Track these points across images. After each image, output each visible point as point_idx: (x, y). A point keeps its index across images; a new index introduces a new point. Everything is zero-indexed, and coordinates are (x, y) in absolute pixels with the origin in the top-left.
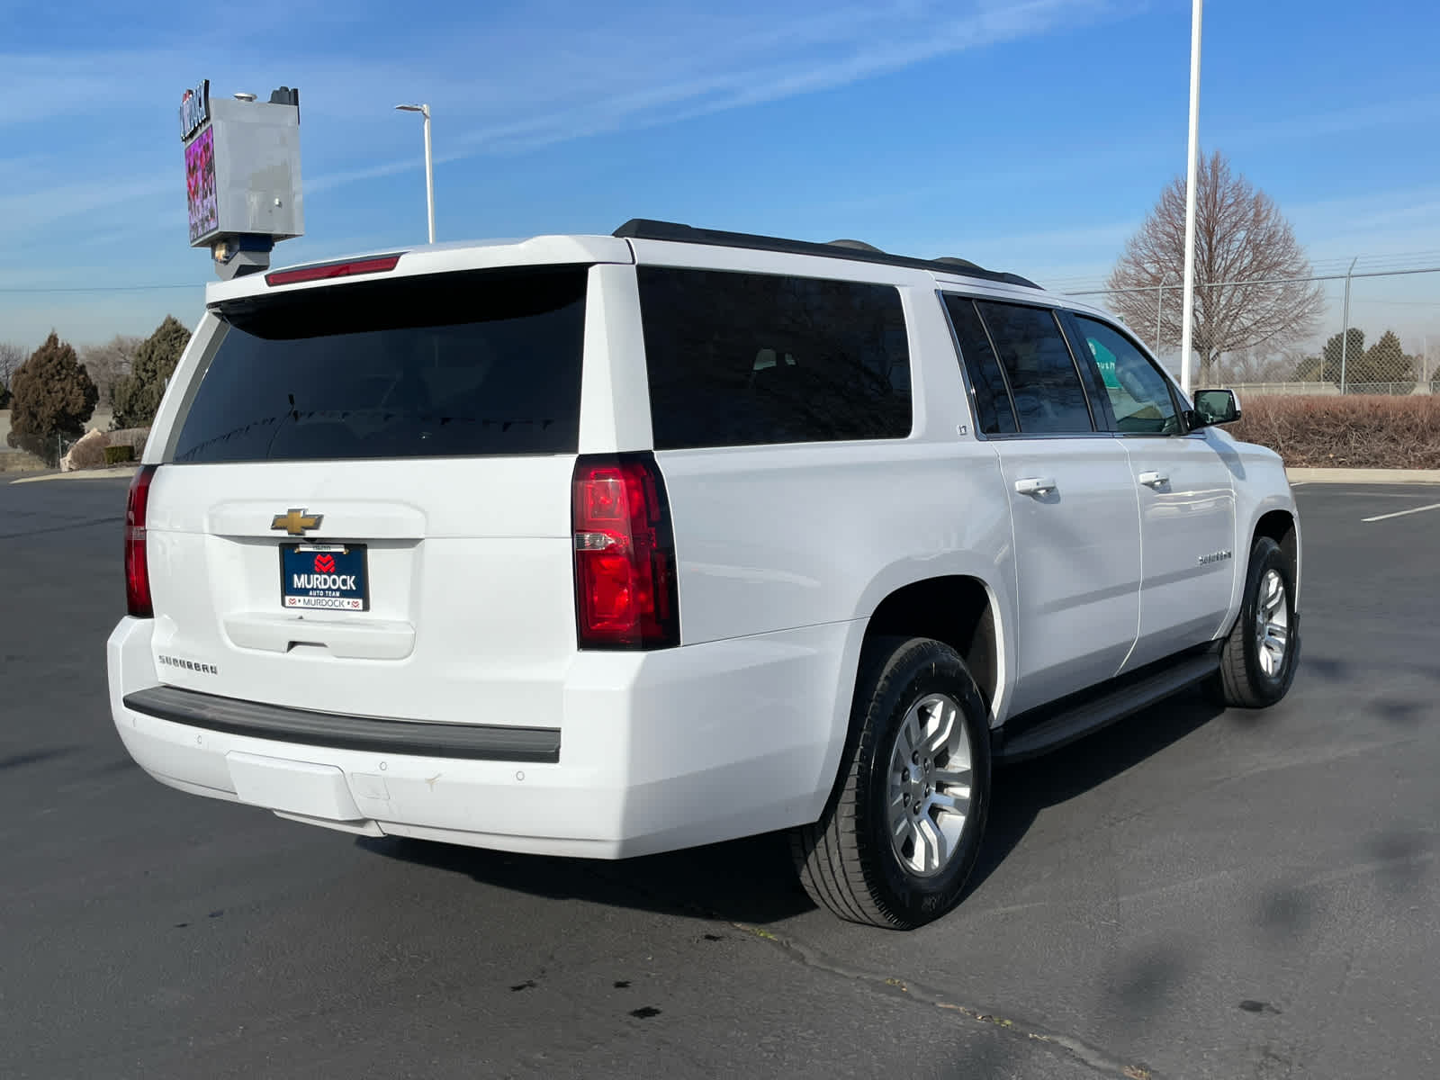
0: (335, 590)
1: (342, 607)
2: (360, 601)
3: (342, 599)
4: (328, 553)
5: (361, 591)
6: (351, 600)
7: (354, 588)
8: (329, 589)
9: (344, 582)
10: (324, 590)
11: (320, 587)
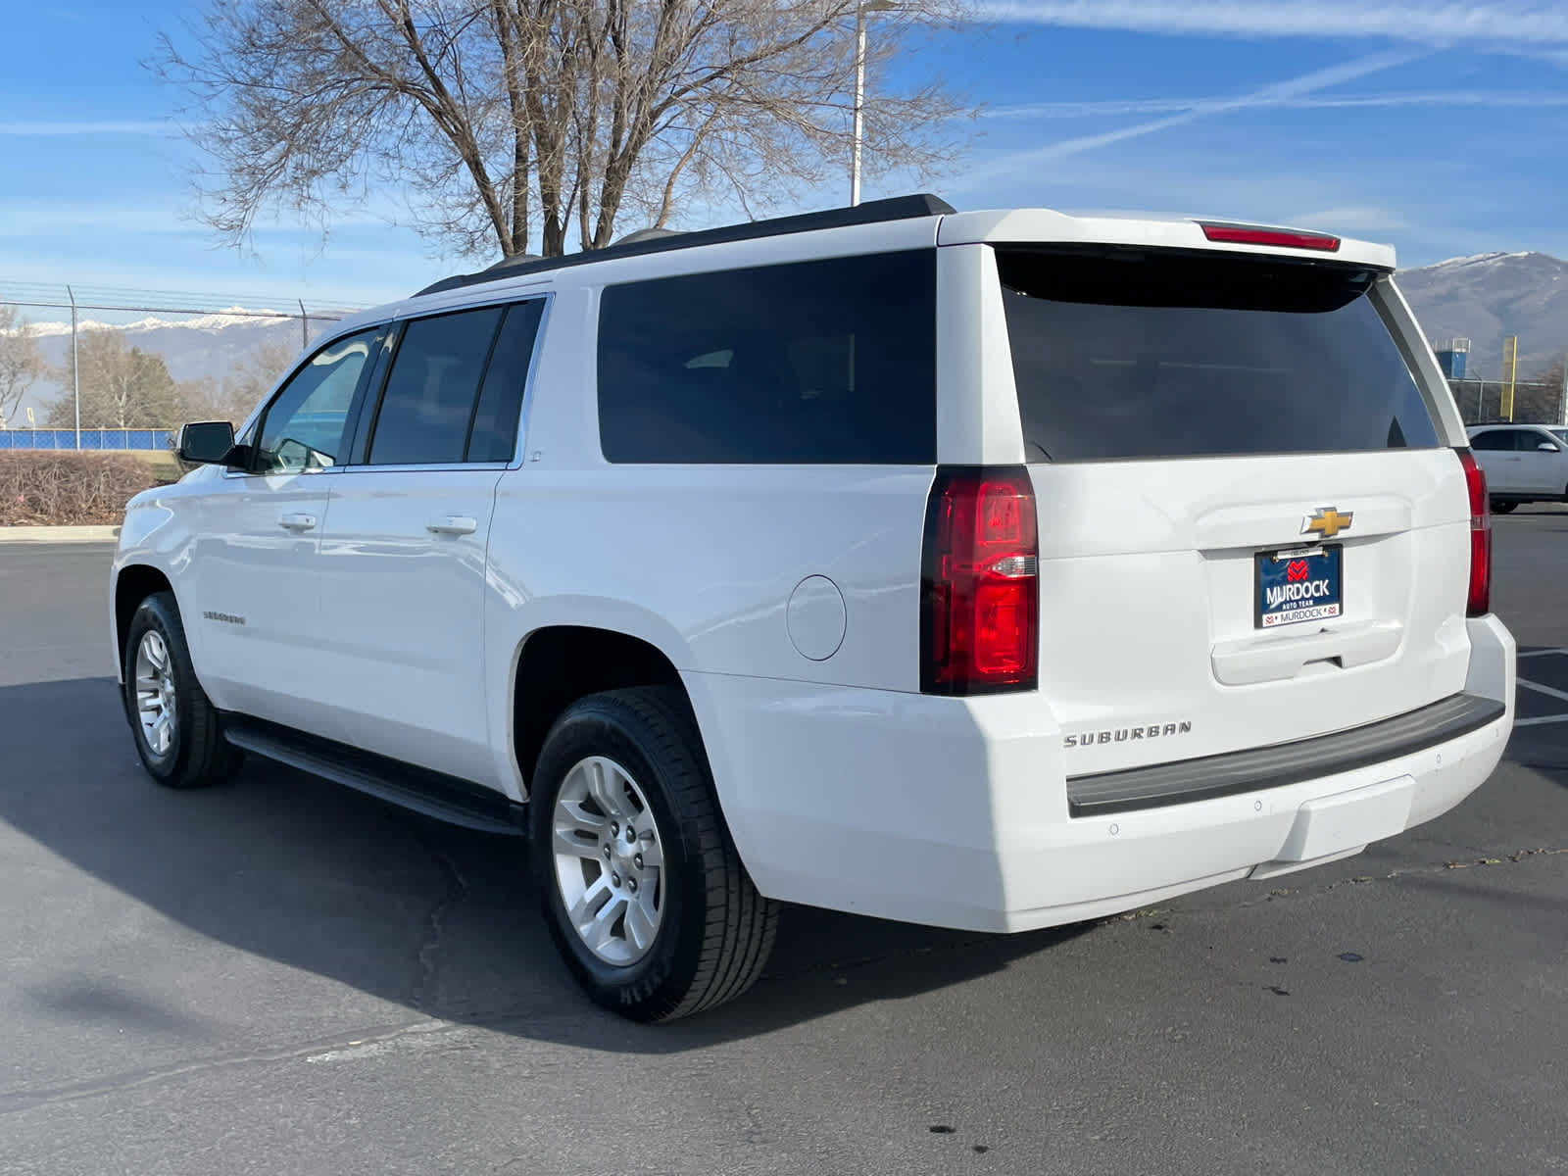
0: (1308, 599)
1: (1319, 616)
2: (1337, 606)
3: (1318, 608)
4: (1303, 558)
5: (1335, 595)
6: (1328, 607)
7: (1327, 593)
8: (1303, 599)
9: (1317, 588)
10: (1297, 601)
11: (1293, 599)
